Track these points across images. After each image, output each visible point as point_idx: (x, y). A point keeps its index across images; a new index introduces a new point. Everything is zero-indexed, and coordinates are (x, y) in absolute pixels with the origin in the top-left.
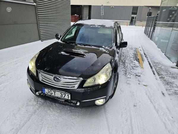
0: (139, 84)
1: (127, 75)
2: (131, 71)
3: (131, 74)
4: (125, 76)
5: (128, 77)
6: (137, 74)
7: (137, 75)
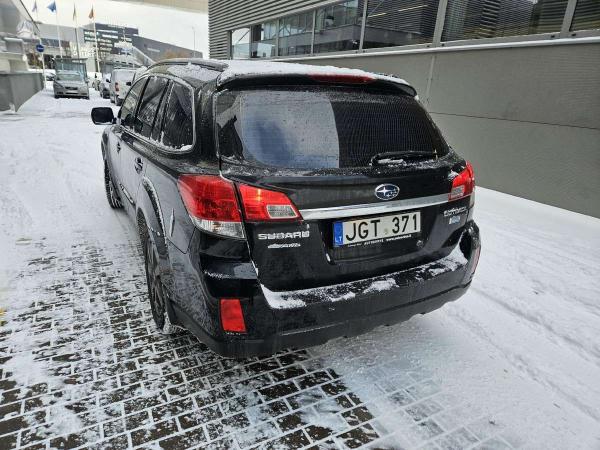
0: (44, 239)
1: (90, 250)
2: (70, 272)
3: (70, 260)
4: (96, 245)
5: (85, 247)
6: (42, 266)
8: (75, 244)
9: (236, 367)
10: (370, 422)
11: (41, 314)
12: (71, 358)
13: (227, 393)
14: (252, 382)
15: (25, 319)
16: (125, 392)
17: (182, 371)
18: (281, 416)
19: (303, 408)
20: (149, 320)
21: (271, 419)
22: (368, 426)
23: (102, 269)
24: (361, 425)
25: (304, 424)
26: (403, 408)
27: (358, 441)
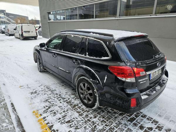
0: (28, 85)
1: (46, 87)
2: (46, 95)
3: (42, 91)
4: (46, 85)
5: (43, 86)
6: (36, 94)
7: (36, 92)
8: (39, 85)
9: (116, 115)
10: (158, 123)
11: (50, 110)
12: (71, 121)
13: (120, 123)
14: (124, 119)
15: (46, 112)
16: (94, 128)
17: (103, 119)
18: (138, 127)
19: (141, 123)
20: (82, 106)
21: (136, 128)
22: (159, 124)
23: (55, 92)
24: (157, 124)
25: (145, 127)
26: (163, 118)
27: (160, 129)
